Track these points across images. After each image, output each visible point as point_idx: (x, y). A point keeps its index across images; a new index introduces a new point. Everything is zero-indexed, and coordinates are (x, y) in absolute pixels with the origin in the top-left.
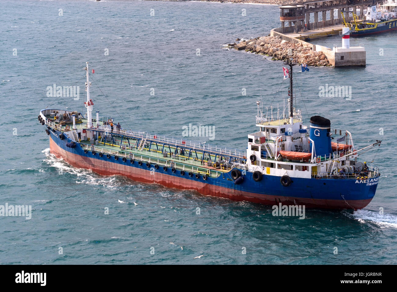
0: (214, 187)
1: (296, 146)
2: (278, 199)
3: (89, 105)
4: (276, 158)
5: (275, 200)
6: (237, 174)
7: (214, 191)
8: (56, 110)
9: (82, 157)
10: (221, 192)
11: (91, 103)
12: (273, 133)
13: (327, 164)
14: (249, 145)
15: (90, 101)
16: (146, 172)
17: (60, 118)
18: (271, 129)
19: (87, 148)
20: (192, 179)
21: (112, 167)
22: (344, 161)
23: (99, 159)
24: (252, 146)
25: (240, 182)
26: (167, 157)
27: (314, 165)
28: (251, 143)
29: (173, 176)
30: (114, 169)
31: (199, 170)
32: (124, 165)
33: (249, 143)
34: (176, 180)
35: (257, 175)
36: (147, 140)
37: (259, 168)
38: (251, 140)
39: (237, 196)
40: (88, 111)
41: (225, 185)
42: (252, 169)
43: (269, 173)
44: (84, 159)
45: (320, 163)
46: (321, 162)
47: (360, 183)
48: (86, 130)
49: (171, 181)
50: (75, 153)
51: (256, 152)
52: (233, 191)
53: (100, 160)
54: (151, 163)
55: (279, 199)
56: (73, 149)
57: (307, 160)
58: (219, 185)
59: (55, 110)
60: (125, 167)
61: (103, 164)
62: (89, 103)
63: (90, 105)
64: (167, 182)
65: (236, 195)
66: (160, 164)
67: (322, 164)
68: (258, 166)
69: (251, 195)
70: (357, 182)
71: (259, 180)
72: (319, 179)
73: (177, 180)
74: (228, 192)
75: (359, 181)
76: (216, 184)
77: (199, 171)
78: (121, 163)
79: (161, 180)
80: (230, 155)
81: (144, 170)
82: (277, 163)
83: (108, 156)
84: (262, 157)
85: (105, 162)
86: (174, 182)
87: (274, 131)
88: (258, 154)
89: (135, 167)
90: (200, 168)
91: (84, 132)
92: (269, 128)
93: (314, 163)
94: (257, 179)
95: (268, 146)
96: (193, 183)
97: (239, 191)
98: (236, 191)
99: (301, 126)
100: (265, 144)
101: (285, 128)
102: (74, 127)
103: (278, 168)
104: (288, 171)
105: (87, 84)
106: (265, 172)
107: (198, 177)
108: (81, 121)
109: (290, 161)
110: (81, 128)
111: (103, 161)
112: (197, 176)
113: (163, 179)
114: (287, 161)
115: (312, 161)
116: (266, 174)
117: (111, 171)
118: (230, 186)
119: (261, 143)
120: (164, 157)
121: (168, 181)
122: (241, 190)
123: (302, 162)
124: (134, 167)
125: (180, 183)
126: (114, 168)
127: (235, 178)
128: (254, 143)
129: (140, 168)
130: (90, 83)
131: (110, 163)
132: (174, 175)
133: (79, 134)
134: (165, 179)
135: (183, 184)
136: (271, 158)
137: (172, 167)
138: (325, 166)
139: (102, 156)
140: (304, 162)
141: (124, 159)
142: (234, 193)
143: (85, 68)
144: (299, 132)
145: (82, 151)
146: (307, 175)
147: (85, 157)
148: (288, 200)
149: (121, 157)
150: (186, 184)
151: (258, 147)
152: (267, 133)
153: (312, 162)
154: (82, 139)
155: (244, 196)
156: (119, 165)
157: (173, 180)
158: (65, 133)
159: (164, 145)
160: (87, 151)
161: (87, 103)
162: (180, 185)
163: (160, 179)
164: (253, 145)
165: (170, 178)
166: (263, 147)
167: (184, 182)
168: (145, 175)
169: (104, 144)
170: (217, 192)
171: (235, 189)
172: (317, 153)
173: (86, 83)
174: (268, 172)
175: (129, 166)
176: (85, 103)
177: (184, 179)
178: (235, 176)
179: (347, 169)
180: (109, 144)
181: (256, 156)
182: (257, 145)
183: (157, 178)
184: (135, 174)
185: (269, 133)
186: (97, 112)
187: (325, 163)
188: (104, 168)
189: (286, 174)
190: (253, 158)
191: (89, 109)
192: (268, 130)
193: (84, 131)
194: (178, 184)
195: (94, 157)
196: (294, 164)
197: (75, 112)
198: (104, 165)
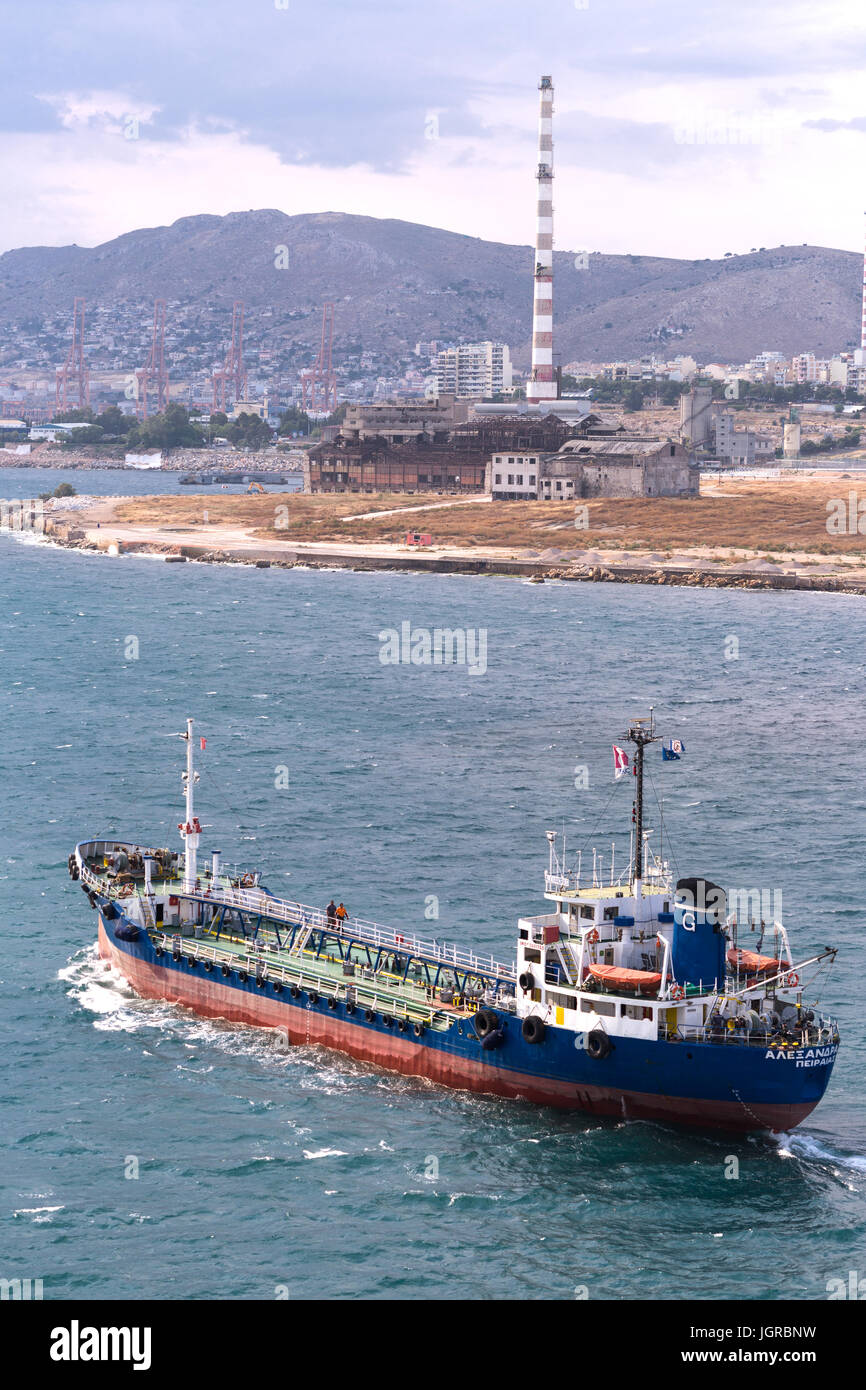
0: (439, 1056)
1: (644, 956)
2: (584, 1094)
3: (189, 831)
4: (578, 984)
5: (576, 1096)
6: (488, 1024)
7: (438, 1067)
8: (121, 845)
9: (151, 967)
10: (453, 1070)
11: (197, 828)
12: (586, 917)
13: (705, 1006)
14: (521, 947)
15: (195, 821)
16: (291, 1011)
17: (119, 863)
18: (582, 909)
19: (167, 944)
20: (390, 1032)
21: (216, 995)
22: (758, 1001)
23: (188, 972)
24: (526, 949)
25: (493, 1045)
26: (353, 974)
27: (667, 1005)
28: (524, 941)
29: (348, 1024)
30: (221, 1002)
31: (408, 1009)
32: (241, 991)
33: (520, 940)
34: (355, 1036)
35: (534, 1025)
36: (314, 929)
37: (540, 1010)
38: (524, 934)
39: (489, 1082)
40: (187, 850)
41: (463, 1052)
42: (524, 1008)
43: (562, 1023)
44: (155, 972)
45: (683, 1003)
46: (688, 998)
47: (778, 1057)
48: (179, 899)
49: (345, 1038)
50: (136, 956)
51: (534, 965)
52: (479, 1067)
53: (190, 977)
54: (303, 988)
55: (586, 1093)
56: (133, 944)
57: (650, 990)
58: (450, 1052)
59: (118, 845)
60: (244, 996)
61: (196, 987)
62: (188, 827)
63: (191, 832)
64: (336, 1039)
65: (486, 1079)
66: (324, 990)
67: (690, 1004)
68: (537, 1003)
69: (520, 1081)
70: (770, 1054)
71: (537, 1041)
72: (675, 1043)
73: (357, 1035)
74: (470, 1072)
75: (776, 1054)
76: (443, 1048)
77: (408, 1014)
78: (234, 985)
79: (323, 1034)
80: (497, 976)
81: (288, 1005)
82: (580, 995)
83: (207, 965)
84: (550, 979)
85: (202, 981)
86: (351, 1039)
87: (588, 912)
88: (539, 971)
89: (267, 996)
90: (412, 1004)
91: (171, 904)
92: (577, 906)
93: (667, 1000)
94: (531, 1038)
95: (565, 951)
96: (393, 1044)
97: (494, 1069)
98: (488, 1067)
99: (666, 905)
100: (558, 946)
101: (617, 908)
102: (146, 889)
103: (583, 1010)
104: (604, 1017)
105: (186, 778)
106: (552, 1021)
107: (404, 1028)
108: (176, 875)
109: (615, 992)
110: (164, 891)
111: (197, 979)
112: (401, 1025)
113: (327, 1032)
114: (603, 992)
115: (661, 993)
116: (556, 1025)
117: (212, 1007)
118: (472, 1053)
119: (547, 943)
120: (346, 974)
121: (339, 1036)
122: (497, 1066)
123: (638, 997)
124: (264, 998)
125: (363, 1043)
126: (220, 998)
127: (483, 1033)
128: (530, 943)
129: (279, 1000)
130: (196, 774)
131: (213, 983)
132: (351, 1021)
133: (160, 908)
134: (332, 1030)
135: (371, 1045)
136: (571, 982)
137: (348, 1000)
138: (700, 1010)
139: (195, 966)
140: (644, 997)
141: (243, 975)
142: (484, 1072)
143: (185, 735)
144: (660, 920)
145: (151, 950)
146: (647, 1030)
147: (159, 967)
148: (607, 1097)
149: (236, 968)
150: (378, 1047)
151: (539, 952)
152: (573, 917)
153: (661, 998)
154: (167, 920)
155: (507, 1084)
156: (232, 991)
157: (348, 1033)
158: (117, 901)
159: (352, 943)
160: (162, 953)
161: (185, 825)
162: (365, 1047)
163: (321, 1030)
164: (528, 946)
165: (344, 1028)
166: (551, 952)
167: (374, 1041)
168: (288, 1018)
169: (218, 937)
170: (445, 1069)
171: (484, 1063)
172: (680, 974)
173: (184, 775)
174: (560, 1019)
175: (252, 995)
176: (181, 827)
177: (374, 1032)
178: (484, 1029)
179: (751, 1020)
180: (229, 937)
181: (534, 975)
182: (536, 947)
183: (315, 1029)
184: (267, 1016)
185: (577, 918)
186: (214, 853)
187: (697, 1001)
188: (199, 996)
189: (599, 1028)
190: (528, 981)
191: (191, 843)
192: (574, 912)
193: (174, 900)
194: (360, 1047)
195: (177, 969)
196: (618, 1001)
197: (162, 850)
198: (199, 991)
